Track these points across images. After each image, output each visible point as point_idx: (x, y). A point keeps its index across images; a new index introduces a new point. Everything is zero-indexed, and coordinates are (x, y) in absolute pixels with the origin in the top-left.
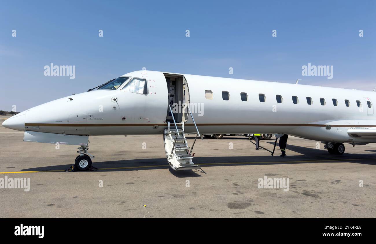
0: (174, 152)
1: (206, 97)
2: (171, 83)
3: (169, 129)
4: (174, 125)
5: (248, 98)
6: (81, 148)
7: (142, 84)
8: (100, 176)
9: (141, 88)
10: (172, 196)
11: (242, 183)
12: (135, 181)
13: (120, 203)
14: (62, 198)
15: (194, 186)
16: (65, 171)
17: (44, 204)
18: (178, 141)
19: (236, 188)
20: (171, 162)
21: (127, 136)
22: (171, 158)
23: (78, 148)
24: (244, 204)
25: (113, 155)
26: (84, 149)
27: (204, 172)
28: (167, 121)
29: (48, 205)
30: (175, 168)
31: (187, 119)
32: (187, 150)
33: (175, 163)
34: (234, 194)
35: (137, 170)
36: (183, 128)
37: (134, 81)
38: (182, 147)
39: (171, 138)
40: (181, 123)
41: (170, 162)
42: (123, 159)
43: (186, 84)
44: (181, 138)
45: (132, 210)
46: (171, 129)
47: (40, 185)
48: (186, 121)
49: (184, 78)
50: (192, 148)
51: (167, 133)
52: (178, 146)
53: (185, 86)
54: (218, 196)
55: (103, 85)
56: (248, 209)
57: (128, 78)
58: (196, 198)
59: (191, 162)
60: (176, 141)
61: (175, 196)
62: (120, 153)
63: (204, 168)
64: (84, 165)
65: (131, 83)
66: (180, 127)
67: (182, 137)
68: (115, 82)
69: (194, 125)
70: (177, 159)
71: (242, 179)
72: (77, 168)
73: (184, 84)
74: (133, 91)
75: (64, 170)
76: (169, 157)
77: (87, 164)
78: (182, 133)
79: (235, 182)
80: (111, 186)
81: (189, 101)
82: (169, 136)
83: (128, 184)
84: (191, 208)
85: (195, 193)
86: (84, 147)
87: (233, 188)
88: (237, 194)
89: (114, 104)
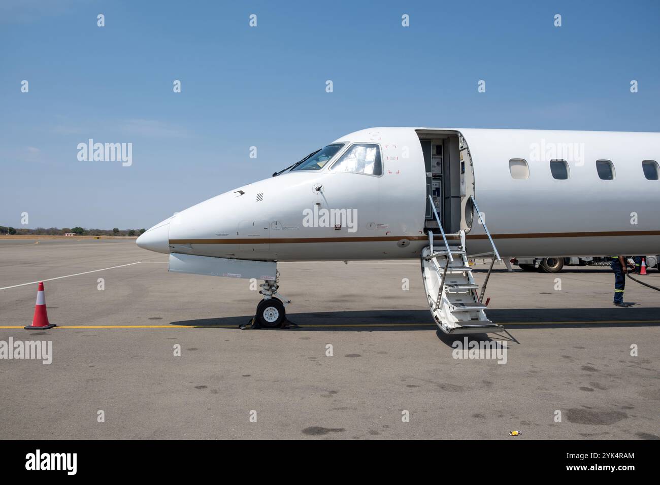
0: (444, 296)
1: (513, 175)
2: (433, 151)
3: (432, 246)
4: (441, 238)
5: (617, 171)
6: (264, 285)
7: (371, 154)
8: (300, 338)
9: (369, 163)
10: (436, 387)
11: (606, 365)
12: (364, 351)
13: (327, 393)
14: (222, 377)
15: (489, 368)
16: (239, 328)
17: (191, 384)
18: (453, 272)
19: (589, 375)
20: (438, 317)
21: (348, 262)
22: (438, 307)
23: (261, 286)
24: (608, 414)
25: (330, 301)
26: (271, 286)
27: (515, 341)
28: (426, 230)
29: (196, 387)
30: (447, 330)
31: (471, 224)
32: (474, 292)
33: (448, 318)
34: (584, 389)
35: (371, 331)
36: (463, 245)
37: (354, 150)
38: (461, 285)
39: (437, 265)
40: (458, 234)
41: (436, 316)
42: (348, 309)
43: (465, 149)
44: (460, 265)
45: (348, 410)
46: (437, 248)
47: (193, 349)
48: (468, 229)
49: (461, 135)
50: (484, 287)
51: (428, 256)
52: (453, 282)
53: (463, 154)
54: (545, 391)
55: (298, 164)
56: (619, 427)
57: (342, 145)
58: (491, 394)
59: (483, 316)
60: (448, 273)
61: (442, 388)
62: (344, 299)
63: (514, 332)
64: (273, 318)
65: (349, 155)
66: (455, 243)
67: (462, 263)
68: (319, 155)
69: (486, 237)
70: (452, 310)
71: (605, 356)
72: (258, 323)
73: (460, 149)
74: (354, 170)
75: (238, 326)
76: (434, 306)
77: (277, 316)
78: (461, 255)
79: (589, 363)
80: (315, 358)
81: (474, 184)
82: (433, 262)
83: (348, 356)
84: (477, 416)
85: (490, 383)
86: (270, 283)
87: (582, 376)
88: (591, 390)
89: (318, 197)
